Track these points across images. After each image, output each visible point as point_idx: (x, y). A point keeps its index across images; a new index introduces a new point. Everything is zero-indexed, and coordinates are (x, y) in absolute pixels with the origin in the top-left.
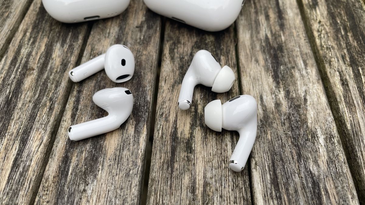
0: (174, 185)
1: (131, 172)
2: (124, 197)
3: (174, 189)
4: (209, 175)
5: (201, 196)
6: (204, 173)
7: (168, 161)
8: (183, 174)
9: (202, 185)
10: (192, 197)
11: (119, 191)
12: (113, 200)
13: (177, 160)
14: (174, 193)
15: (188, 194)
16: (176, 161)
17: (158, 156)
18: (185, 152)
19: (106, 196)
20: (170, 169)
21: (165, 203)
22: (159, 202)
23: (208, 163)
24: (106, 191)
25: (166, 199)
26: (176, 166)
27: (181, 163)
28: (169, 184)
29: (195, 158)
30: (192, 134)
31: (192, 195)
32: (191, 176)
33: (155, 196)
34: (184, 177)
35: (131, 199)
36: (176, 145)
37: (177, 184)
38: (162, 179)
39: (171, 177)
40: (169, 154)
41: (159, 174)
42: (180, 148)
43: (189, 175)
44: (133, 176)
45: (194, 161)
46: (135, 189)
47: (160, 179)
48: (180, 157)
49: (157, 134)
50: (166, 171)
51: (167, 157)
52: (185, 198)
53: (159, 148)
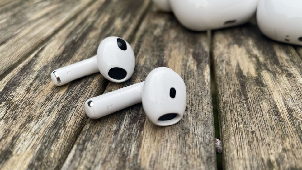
0: (252, 108)
2: (196, 111)
3: (253, 111)
4: (291, 104)
5: (288, 119)
6: (284, 102)
7: (239, 91)
8: (260, 101)
9: (286, 111)
10: (277, 119)
13: (249, 90)
14: (254, 114)
15: (272, 117)
16: (249, 91)
17: (226, 87)
18: (257, 85)
20: (243, 97)
22: (238, 120)
23: (286, 95)
25: (246, 118)
26: (249, 95)
27: (254, 93)
28: (246, 106)
29: (269, 91)
30: (259, 74)
31: (277, 117)
32: (269, 103)
33: (232, 115)
34: (262, 104)
35: (204, 113)
36: (243, 80)
37: (255, 108)
38: (237, 103)
39: (247, 102)
40: (238, 86)
41: (231, 99)
42: (249, 82)
43: (267, 102)
44: (203, 97)
45: (269, 92)
46: (208, 107)
47: (233, 103)
48: (252, 88)
49: (221, 73)
50: (239, 97)
51: (237, 88)
52: (269, 119)
53: (226, 81)
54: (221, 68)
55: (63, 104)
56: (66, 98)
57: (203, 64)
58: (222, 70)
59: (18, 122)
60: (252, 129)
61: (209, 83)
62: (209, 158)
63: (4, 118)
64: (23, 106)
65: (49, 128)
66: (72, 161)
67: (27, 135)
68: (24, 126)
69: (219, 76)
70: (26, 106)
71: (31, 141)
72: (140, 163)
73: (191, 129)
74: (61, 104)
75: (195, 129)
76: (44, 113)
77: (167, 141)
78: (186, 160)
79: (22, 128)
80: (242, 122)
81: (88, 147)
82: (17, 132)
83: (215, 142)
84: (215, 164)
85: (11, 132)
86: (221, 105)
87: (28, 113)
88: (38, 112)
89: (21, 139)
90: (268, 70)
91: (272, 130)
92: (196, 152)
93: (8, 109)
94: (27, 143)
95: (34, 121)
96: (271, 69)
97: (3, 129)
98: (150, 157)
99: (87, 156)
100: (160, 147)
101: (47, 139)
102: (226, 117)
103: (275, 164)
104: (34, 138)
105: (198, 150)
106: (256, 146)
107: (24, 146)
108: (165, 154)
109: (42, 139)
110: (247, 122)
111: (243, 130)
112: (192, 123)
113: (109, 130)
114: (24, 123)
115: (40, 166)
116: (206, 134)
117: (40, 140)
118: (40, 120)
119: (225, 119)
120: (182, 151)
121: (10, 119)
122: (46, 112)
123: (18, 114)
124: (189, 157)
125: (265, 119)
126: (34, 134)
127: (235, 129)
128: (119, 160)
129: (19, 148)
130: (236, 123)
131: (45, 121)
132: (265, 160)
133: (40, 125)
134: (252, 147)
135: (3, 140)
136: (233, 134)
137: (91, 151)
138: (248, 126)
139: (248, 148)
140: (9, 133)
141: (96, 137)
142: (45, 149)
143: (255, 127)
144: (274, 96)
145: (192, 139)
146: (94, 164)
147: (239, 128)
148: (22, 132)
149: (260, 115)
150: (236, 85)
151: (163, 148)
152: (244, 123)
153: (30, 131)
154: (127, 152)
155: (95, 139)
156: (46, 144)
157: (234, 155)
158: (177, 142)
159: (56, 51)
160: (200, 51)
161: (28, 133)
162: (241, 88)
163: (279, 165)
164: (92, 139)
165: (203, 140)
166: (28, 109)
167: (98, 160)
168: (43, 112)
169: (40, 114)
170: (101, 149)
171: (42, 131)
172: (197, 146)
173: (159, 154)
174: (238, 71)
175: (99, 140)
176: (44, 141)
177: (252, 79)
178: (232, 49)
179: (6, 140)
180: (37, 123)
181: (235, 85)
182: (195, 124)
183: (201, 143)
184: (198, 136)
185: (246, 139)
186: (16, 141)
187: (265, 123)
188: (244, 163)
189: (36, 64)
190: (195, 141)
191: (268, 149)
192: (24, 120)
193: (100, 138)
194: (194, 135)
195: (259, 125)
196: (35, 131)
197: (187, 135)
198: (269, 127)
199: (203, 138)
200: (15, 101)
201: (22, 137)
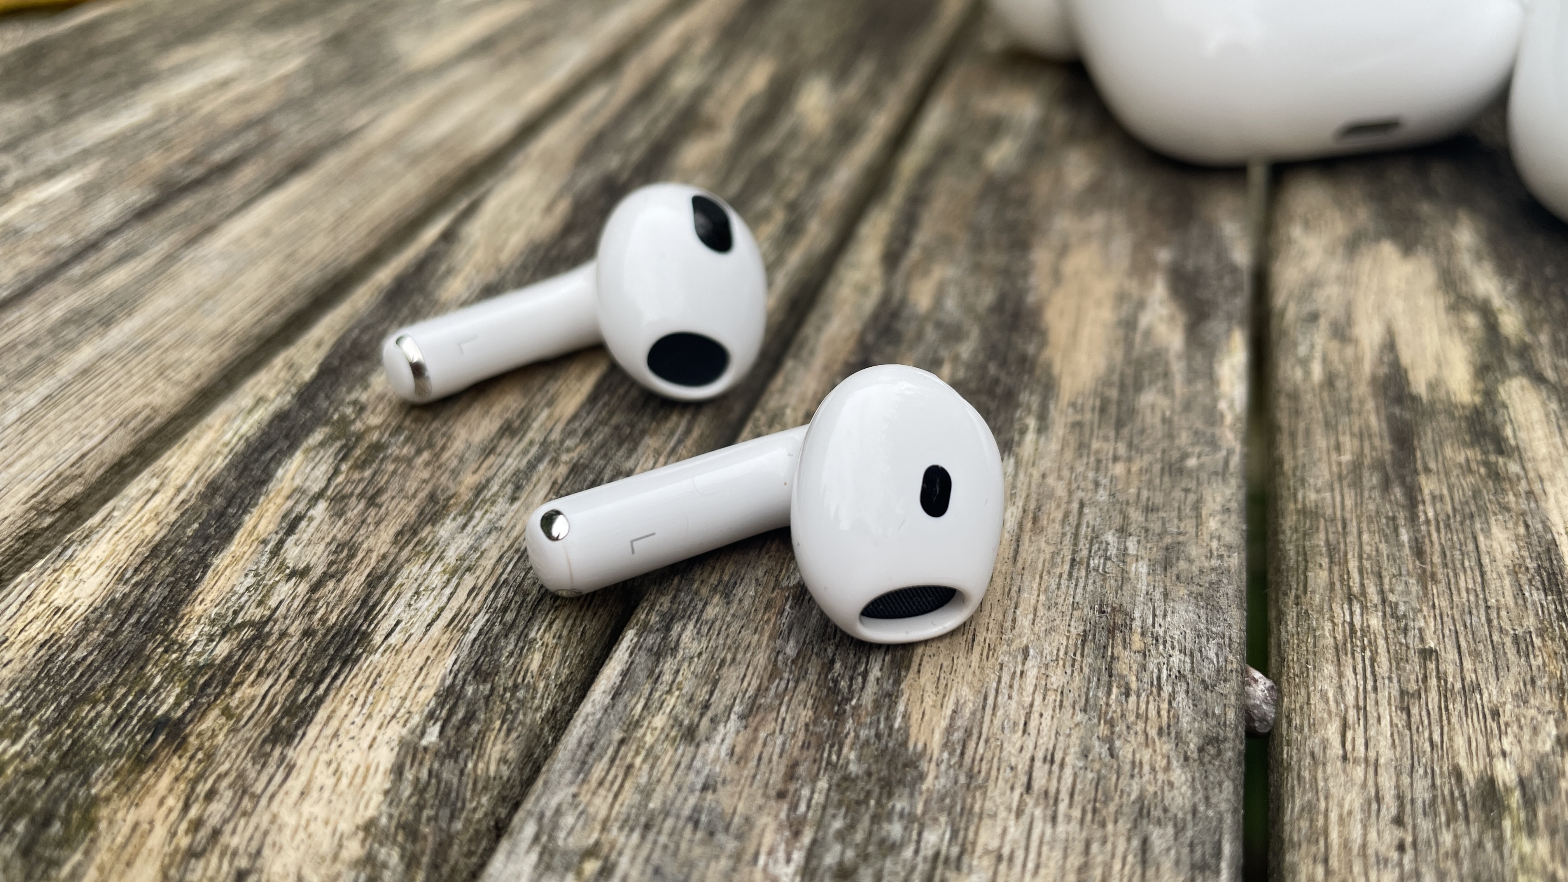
0: (1437, 546)
1: (1192, 462)
2: (1168, 540)
3: (1437, 559)
7: (1379, 465)
8: (1477, 519)
10: (1552, 606)
11: (1136, 516)
12: (1110, 537)
13: (1432, 465)
14: (1440, 576)
15: (1527, 594)
16: (1427, 470)
17: (1321, 441)
18: (1472, 445)
19: (1073, 519)
20: (1398, 492)
21: (1397, 604)
22: (1364, 593)
24: (1069, 502)
25: (1400, 588)
26: (1428, 485)
27: (1453, 479)
28: (1404, 538)
29: (1532, 475)
30: (1489, 395)
31: (1550, 598)
32: (1522, 530)
33: (1336, 569)
34: (1487, 532)
35: (1204, 551)
36: (1408, 416)
37: (1453, 547)
38: (1364, 519)
39: (1413, 518)
40: (1377, 442)
41: (1338, 499)
42: (1433, 430)
43: (1510, 525)
44: (1204, 476)
45: (1529, 483)
46: (1223, 523)
47: (1348, 516)
48: (1444, 458)
49: (1299, 374)
50: (1376, 494)
51: (1373, 448)
52: (1511, 603)
53: (1321, 415)
54: (1302, 350)
55: (575, 455)
56: (588, 434)
57: (1215, 326)
58: (1305, 363)
59: (387, 514)
60: (1422, 640)
61: (1237, 419)
62: (1211, 741)
63: (329, 492)
64: (405, 451)
65: (517, 551)
66: (616, 694)
67: (428, 574)
68: (415, 533)
69: (1288, 387)
70: (419, 452)
71: (445, 599)
72: (906, 729)
73: (1137, 614)
74: (565, 457)
75: (1154, 616)
76: (495, 488)
77: (1026, 652)
78: (1109, 741)
79: (407, 542)
80: (1380, 607)
81: (682, 645)
82: (384, 557)
83: (1246, 682)
84: (1237, 771)
85: (360, 556)
86: (1289, 521)
87: (425, 481)
88: (469, 480)
89: (402, 585)
90: (1538, 379)
91: (1518, 652)
92: (1152, 713)
93: (343, 459)
94: (427, 605)
95: (454, 519)
96: (1550, 374)
97: (328, 540)
98: (949, 712)
99: (680, 678)
100: (994, 677)
101: (511, 595)
102: (1306, 577)
103: (1515, 799)
104: (458, 585)
105: (1165, 706)
106: (1435, 716)
107: (415, 615)
108: (1013, 704)
109: (492, 596)
110: (1402, 608)
111: (1381, 643)
112: (1142, 587)
113: (772, 584)
114: (412, 522)
115: (487, 698)
116: (1204, 640)
117: (480, 598)
118: (478, 514)
119: (1301, 585)
120: (1092, 701)
121: (354, 499)
122: (503, 486)
123: (387, 482)
124: (1120, 728)
125: (1492, 602)
126: (455, 571)
127: (1344, 631)
128: (815, 708)
129: (398, 623)
130: (1350, 609)
131: (499, 520)
132: (1470, 778)
133: (480, 538)
134: (1415, 719)
135: (331, 585)
136: (1330, 654)
137: (696, 659)
138: (1406, 625)
139: (1396, 720)
140: (351, 557)
141: (717, 605)
142: (506, 636)
143: (1439, 632)
144: (1552, 500)
145: (1139, 657)
146: (710, 714)
147: (1362, 630)
148: (408, 560)
149: (1470, 581)
150: (1370, 436)
151: (1006, 679)
152: (1388, 609)
153: (440, 558)
154: (847, 678)
155: (711, 612)
156: (509, 617)
157: (1325, 744)
158: (1068, 664)
159: (535, 218)
160: (1208, 261)
161: (432, 566)
162: (1392, 453)
163: (1529, 802)
164: (702, 611)
165: (1188, 666)
166: (427, 464)
167: (726, 701)
168: (488, 481)
169: (479, 490)
170: (739, 656)
171: (488, 563)
172: (1160, 688)
173: (990, 701)
174: (1383, 370)
175: (728, 619)
176: (500, 601)
177: (1452, 417)
178: (1365, 263)
179: (342, 585)
180: (465, 526)
181: (1366, 437)
182: (1158, 595)
183: (1181, 676)
184: (1168, 645)
185: (1390, 679)
186: (384, 593)
187: (1489, 621)
188: (1371, 783)
189: (449, 272)
190: (1152, 666)
191: (1488, 735)
192: (411, 509)
193: (732, 612)
194: (1149, 640)
195: (1460, 628)
196: (461, 559)
197: (1118, 635)
198: (1508, 641)
199: (1192, 655)
200: (369, 429)
201: (408, 578)
